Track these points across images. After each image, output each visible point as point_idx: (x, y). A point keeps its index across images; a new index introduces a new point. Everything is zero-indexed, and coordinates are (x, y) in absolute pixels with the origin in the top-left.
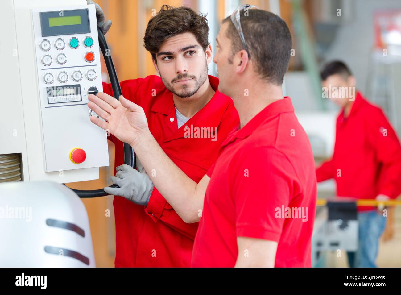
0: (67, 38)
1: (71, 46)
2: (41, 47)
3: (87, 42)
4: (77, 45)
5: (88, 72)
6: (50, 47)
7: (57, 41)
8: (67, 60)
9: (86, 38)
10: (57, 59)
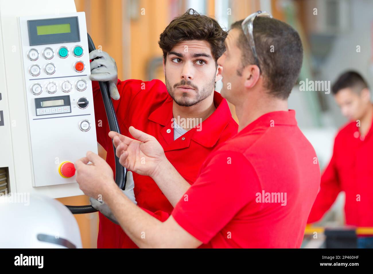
0: (56, 47)
1: (60, 56)
2: (28, 56)
3: (77, 52)
4: (66, 55)
5: (78, 82)
6: (38, 57)
7: (45, 50)
8: (55, 70)
9: (76, 48)
10: (46, 68)
